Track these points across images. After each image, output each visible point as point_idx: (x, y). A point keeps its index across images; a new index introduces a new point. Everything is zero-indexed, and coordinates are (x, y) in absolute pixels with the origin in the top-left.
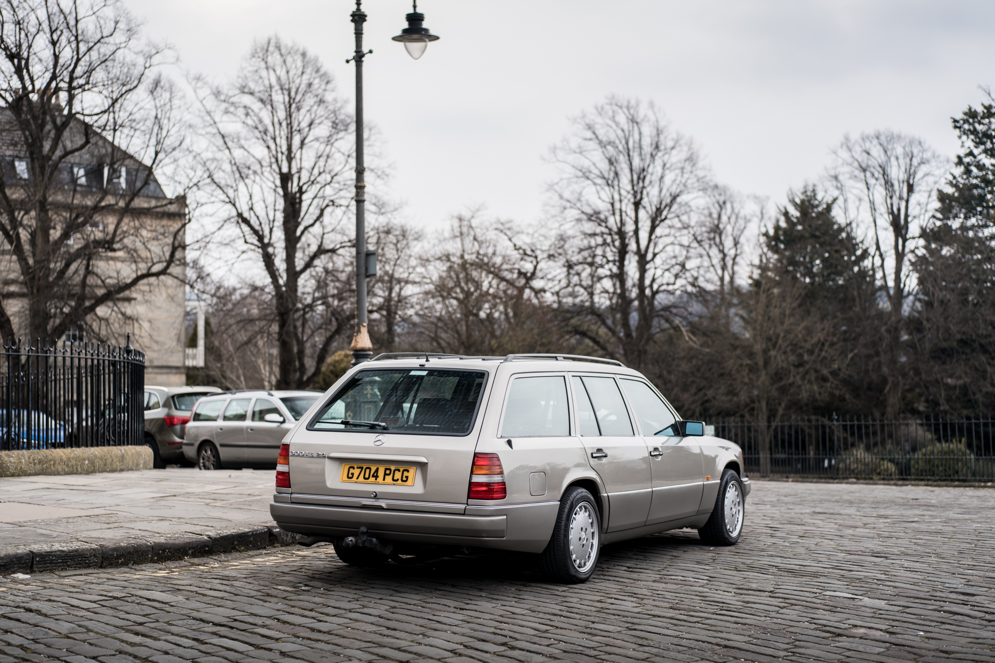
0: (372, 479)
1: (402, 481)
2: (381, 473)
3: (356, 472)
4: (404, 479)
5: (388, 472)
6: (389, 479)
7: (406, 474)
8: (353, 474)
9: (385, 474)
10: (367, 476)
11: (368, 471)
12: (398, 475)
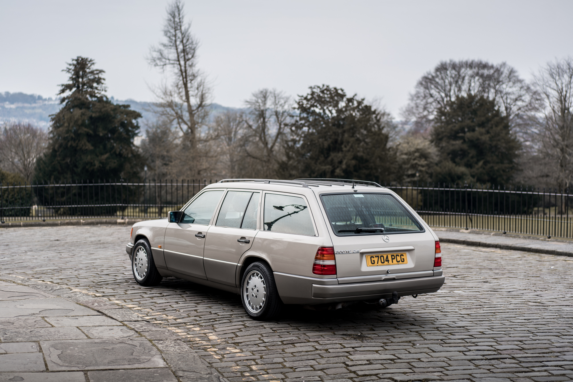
0: (386, 263)
1: (402, 261)
2: (390, 258)
3: (376, 259)
4: (403, 260)
5: (393, 257)
6: (395, 261)
7: (402, 257)
8: (374, 261)
9: (392, 259)
10: (383, 261)
11: (382, 258)
12: (399, 258)
